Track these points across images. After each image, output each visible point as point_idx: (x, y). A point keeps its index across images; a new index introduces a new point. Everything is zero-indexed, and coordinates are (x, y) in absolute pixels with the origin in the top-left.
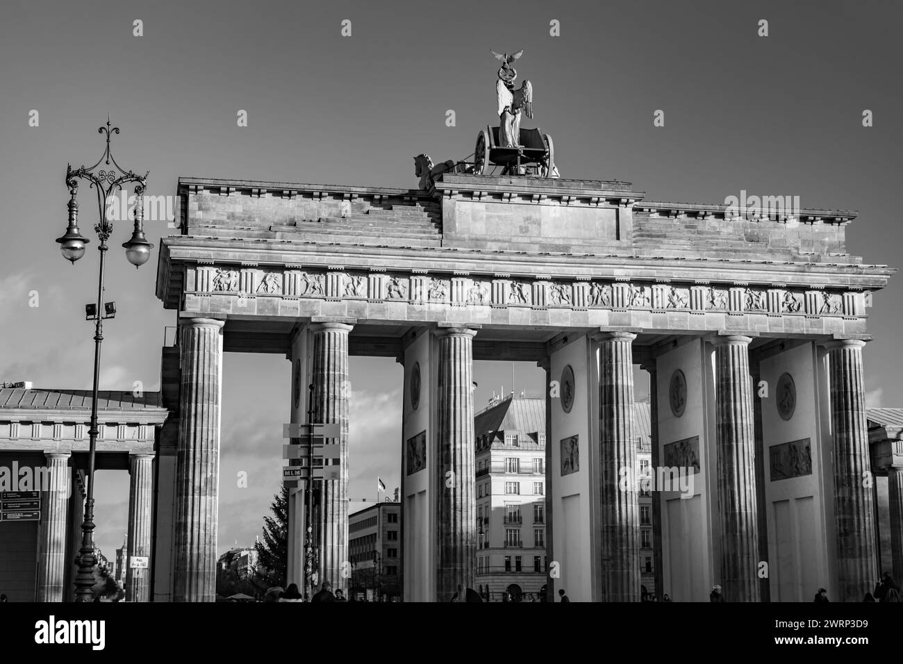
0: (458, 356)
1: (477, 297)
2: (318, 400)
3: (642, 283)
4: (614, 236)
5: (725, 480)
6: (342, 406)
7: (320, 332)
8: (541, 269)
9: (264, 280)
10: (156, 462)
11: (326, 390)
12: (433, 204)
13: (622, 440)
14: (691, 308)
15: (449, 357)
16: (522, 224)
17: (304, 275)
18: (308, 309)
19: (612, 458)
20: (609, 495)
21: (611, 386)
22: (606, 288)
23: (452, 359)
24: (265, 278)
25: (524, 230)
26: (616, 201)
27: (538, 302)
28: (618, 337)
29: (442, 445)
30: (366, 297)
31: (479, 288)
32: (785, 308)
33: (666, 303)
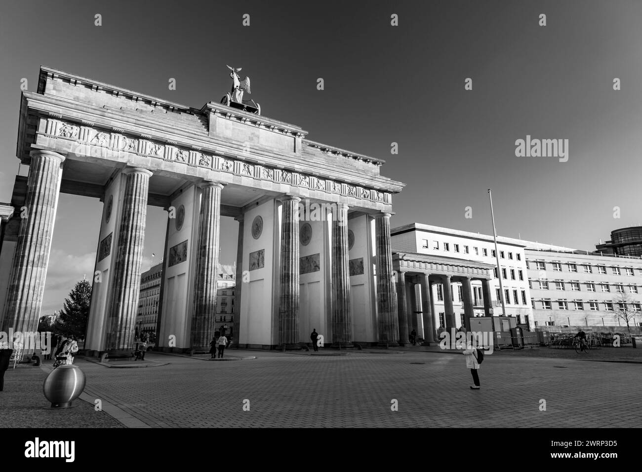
0: (213, 198)
1: (226, 168)
2: (127, 213)
3: (306, 174)
4: (293, 150)
5: (337, 274)
6: (142, 218)
7: (132, 173)
8: (260, 158)
9: (97, 136)
11: (133, 207)
12: (203, 117)
13: (294, 250)
14: (326, 190)
15: (209, 197)
16: (250, 136)
19: (289, 259)
20: (286, 279)
21: (289, 223)
22: (289, 174)
23: (210, 199)
24: (98, 134)
25: (251, 139)
26: (295, 134)
27: (257, 176)
28: (294, 199)
29: (201, 246)
30: (163, 157)
31: (227, 163)
32: (363, 196)
33: (315, 186)
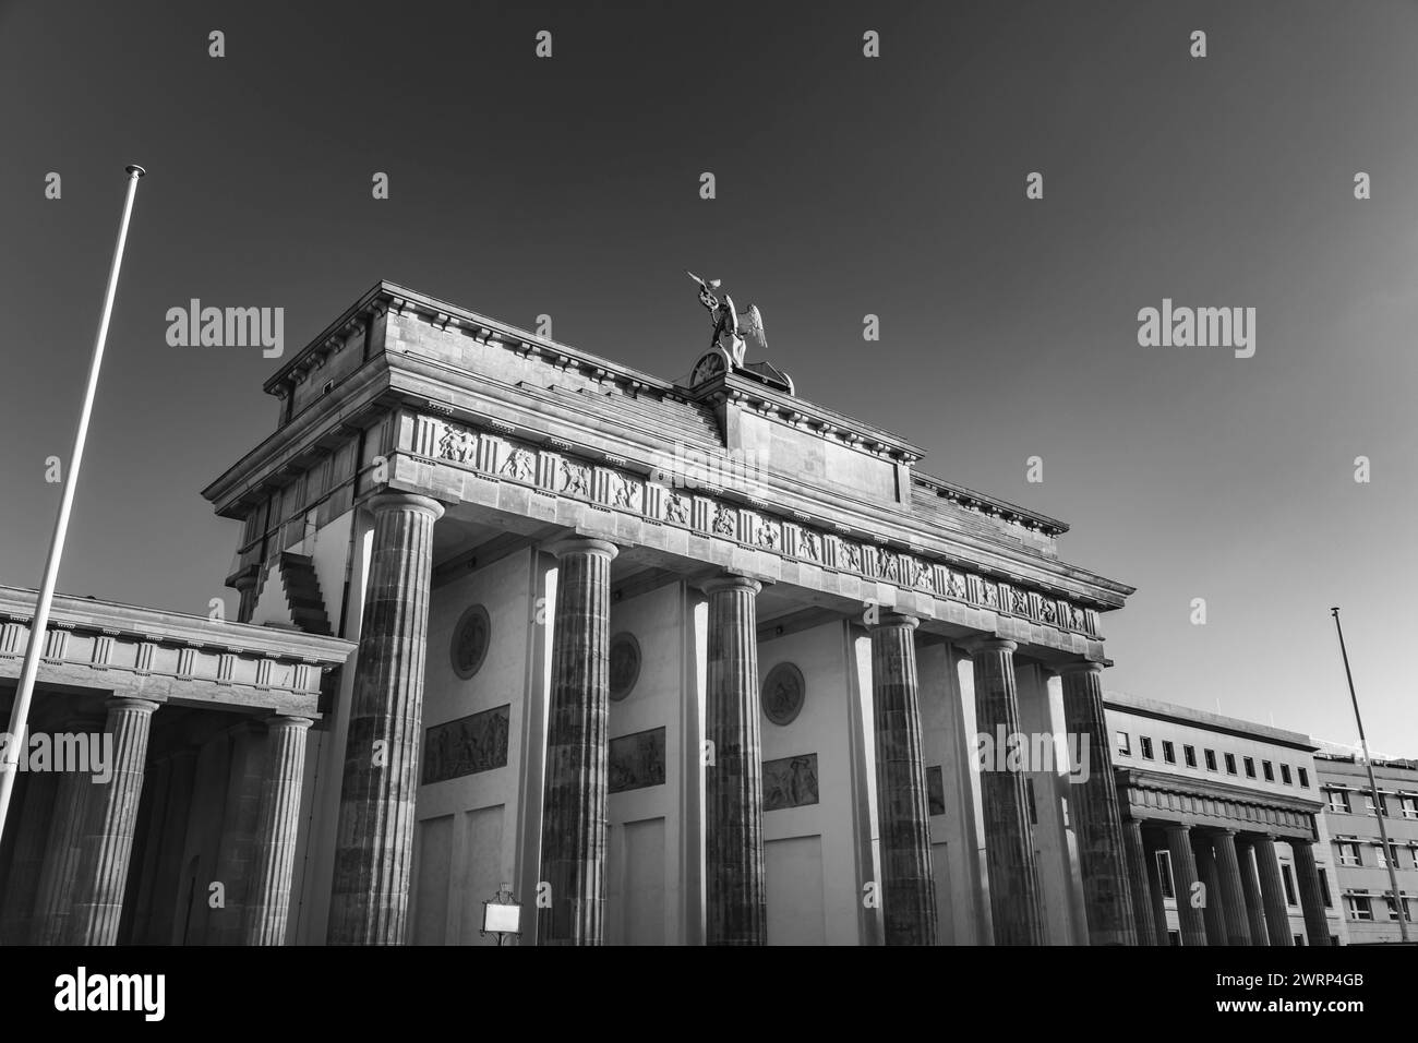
0: (746, 619)
4: (894, 497)
5: (1005, 824)
8: (841, 517)
11: (587, 642)
16: (807, 458)
17: (564, 463)
18: (568, 514)
19: (907, 783)
20: (905, 836)
21: (901, 686)
22: (893, 558)
23: (739, 622)
24: (513, 454)
25: (809, 467)
26: (896, 454)
27: (828, 564)
31: (768, 529)
32: (1042, 617)
33: (947, 589)
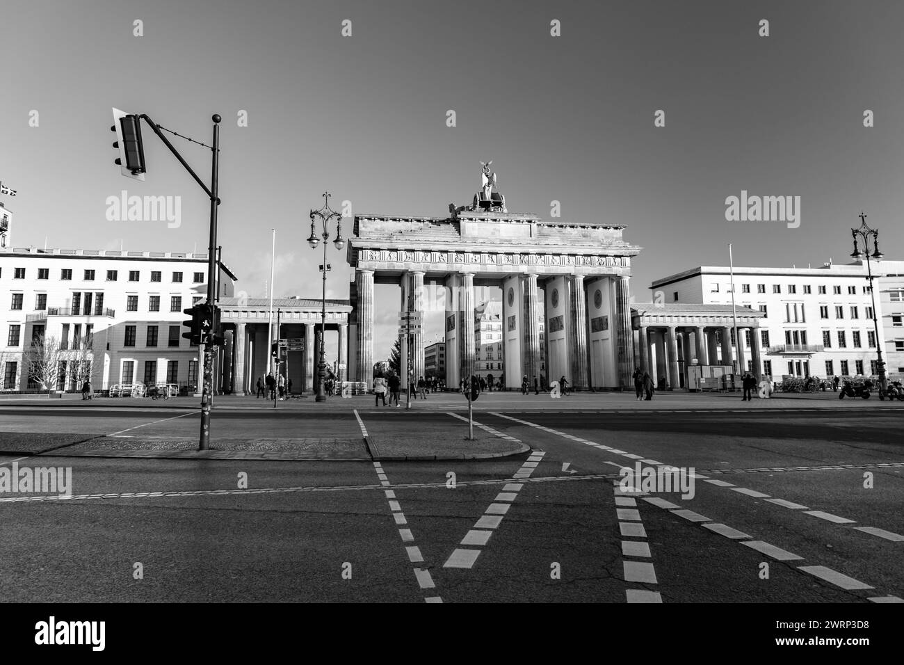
1: (474, 261)
3: (541, 254)
4: (530, 235)
5: (574, 334)
7: (412, 275)
9: (389, 255)
10: (348, 327)
12: (456, 223)
13: (533, 317)
14: (560, 264)
15: (464, 285)
16: (492, 231)
17: (405, 253)
18: (407, 266)
19: (529, 325)
21: (528, 296)
22: (526, 257)
25: (493, 234)
26: (530, 222)
27: (499, 262)
28: (531, 276)
29: (461, 320)
30: (430, 261)
31: (475, 257)
32: (598, 264)
33: (550, 262)
